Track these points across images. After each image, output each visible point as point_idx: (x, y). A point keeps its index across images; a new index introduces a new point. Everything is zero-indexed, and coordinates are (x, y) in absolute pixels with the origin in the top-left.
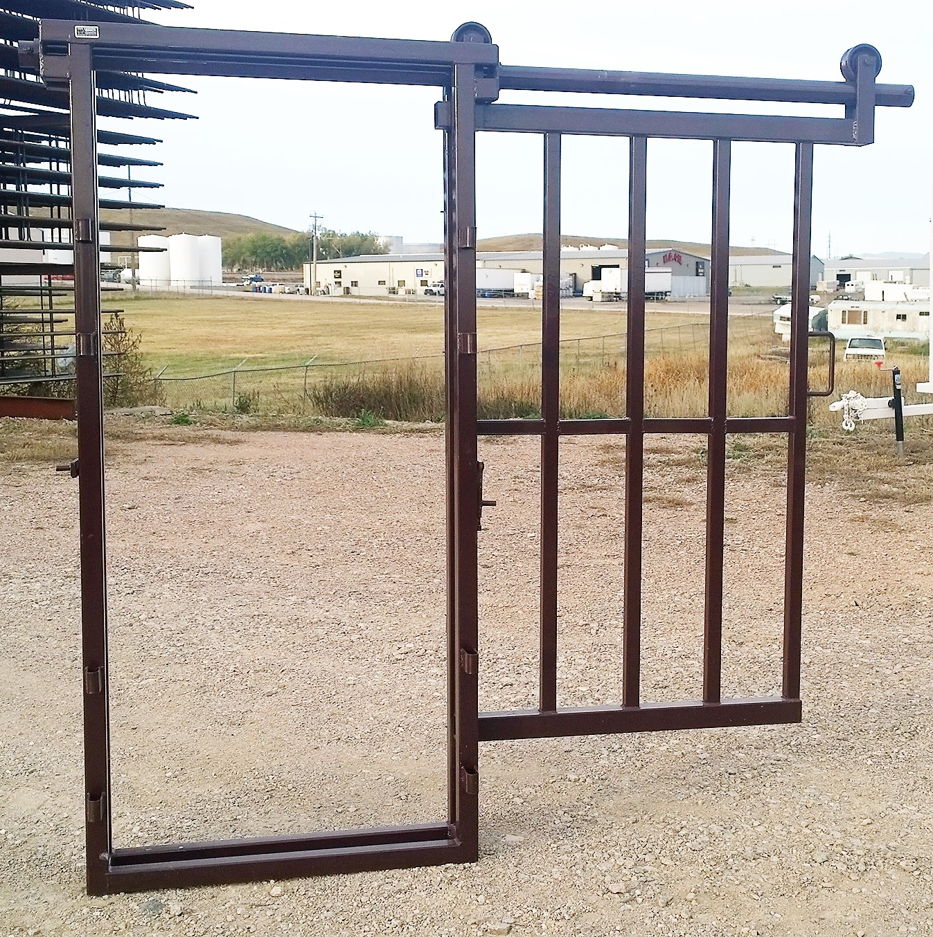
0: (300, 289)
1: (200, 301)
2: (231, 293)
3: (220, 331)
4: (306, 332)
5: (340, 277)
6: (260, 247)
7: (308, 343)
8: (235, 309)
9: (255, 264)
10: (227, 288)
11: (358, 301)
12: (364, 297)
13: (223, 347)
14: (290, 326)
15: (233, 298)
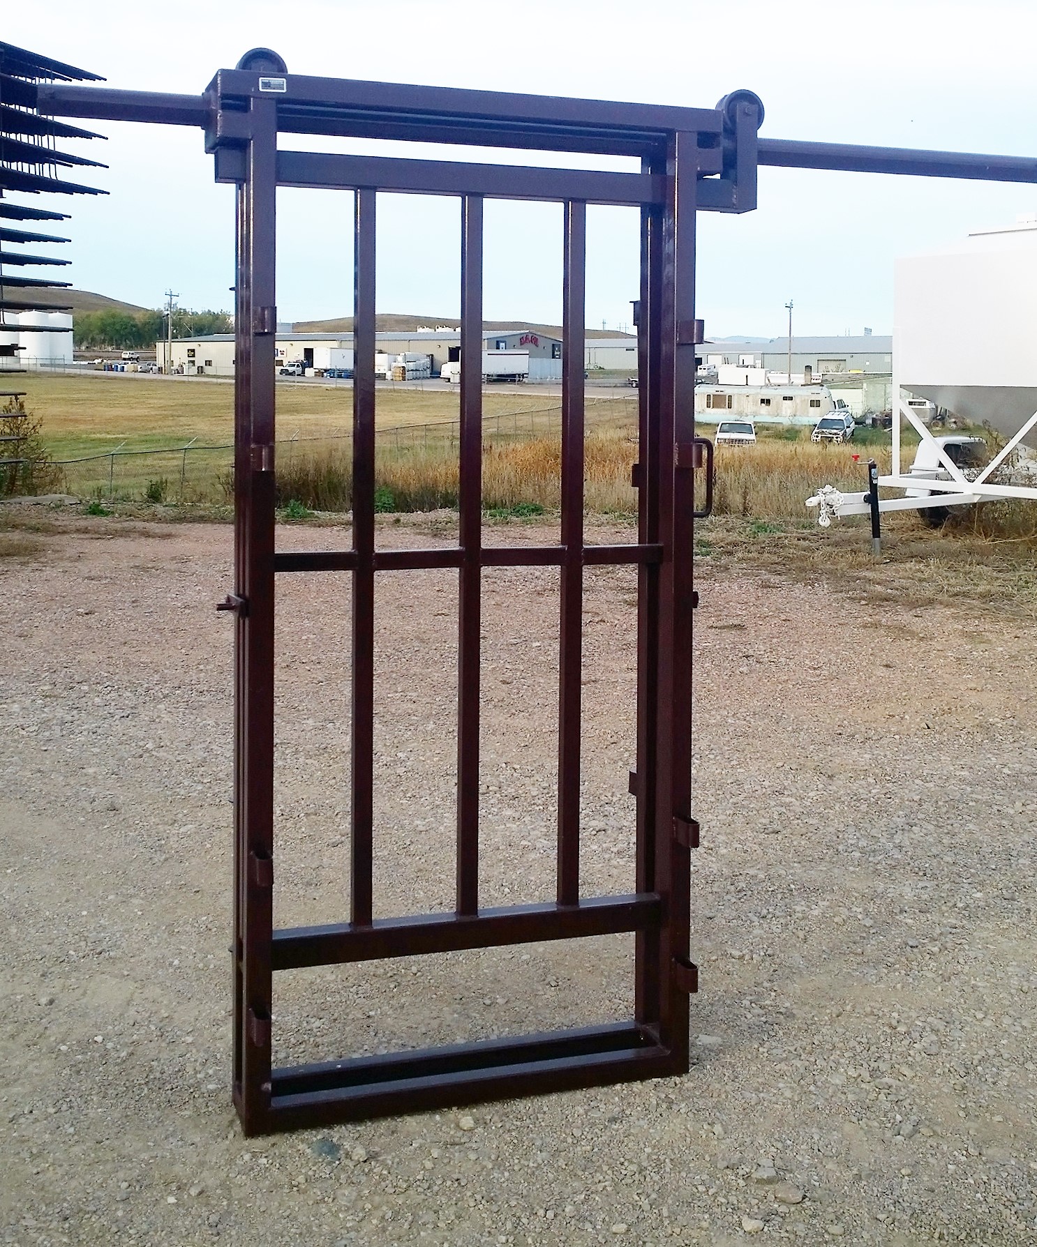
0: (154, 367)
1: (53, 380)
2: (84, 372)
3: (77, 410)
4: (166, 413)
5: (194, 356)
6: (109, 325)
7: (170, 423)
8: (90, 388)
9: (103, 342)
10: (81, 367)
11: (214, 380)
12: (219, 377)
13: (82, 427)
14: (149, 406)
15: (86, 376)
